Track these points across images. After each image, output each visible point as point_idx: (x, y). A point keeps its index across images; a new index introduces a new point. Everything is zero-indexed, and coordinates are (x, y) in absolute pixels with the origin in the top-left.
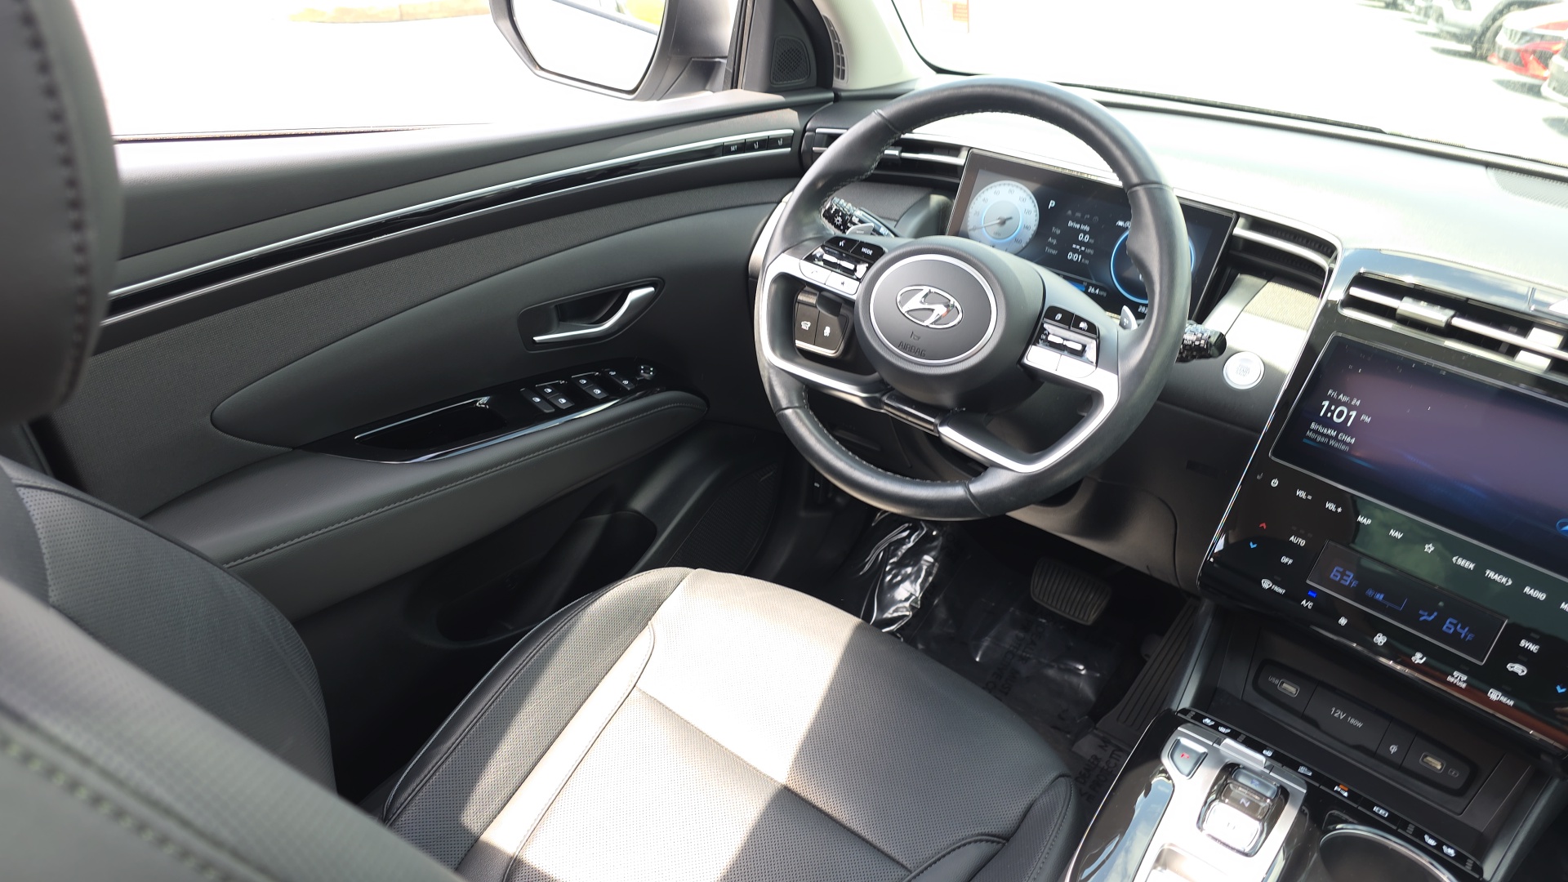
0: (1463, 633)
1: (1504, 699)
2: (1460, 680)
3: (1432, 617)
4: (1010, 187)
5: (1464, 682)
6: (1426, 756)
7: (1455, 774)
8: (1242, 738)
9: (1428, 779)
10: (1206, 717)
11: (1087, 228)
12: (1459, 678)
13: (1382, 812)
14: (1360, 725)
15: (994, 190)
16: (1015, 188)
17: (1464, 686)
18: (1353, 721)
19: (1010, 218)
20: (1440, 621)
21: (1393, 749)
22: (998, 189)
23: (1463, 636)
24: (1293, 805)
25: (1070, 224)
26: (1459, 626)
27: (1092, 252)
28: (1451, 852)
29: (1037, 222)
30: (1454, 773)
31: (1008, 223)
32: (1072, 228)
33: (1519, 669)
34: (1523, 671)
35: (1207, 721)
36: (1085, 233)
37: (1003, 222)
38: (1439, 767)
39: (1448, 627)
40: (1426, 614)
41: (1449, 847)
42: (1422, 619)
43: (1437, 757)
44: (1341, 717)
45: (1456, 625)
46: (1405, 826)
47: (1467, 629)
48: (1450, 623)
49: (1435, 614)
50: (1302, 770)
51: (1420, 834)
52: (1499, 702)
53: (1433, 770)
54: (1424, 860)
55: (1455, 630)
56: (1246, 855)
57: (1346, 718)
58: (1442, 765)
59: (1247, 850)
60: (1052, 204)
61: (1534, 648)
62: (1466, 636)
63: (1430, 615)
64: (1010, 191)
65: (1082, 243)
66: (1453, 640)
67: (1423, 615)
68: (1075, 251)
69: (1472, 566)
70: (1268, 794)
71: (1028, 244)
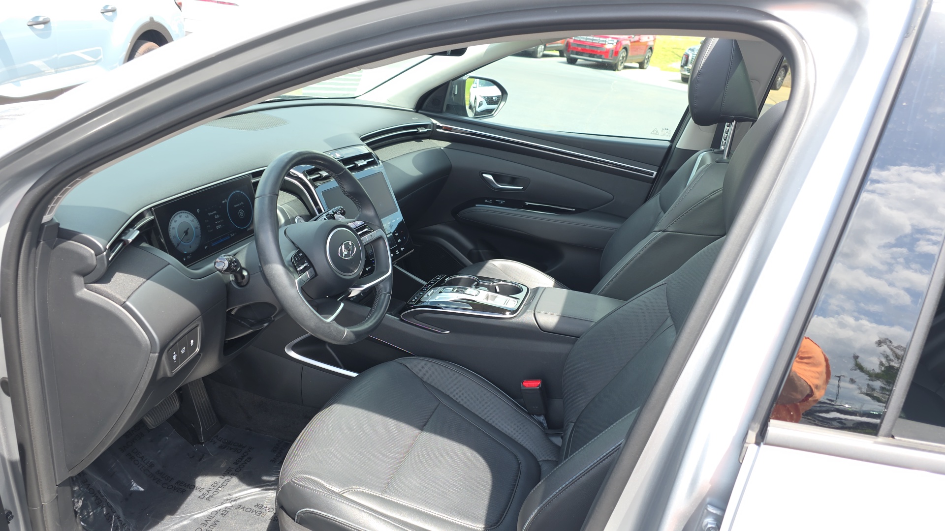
4: (179, 215)
11: (215, 212)
15: (173, 221)
16: (181, 214)
19: (188, 229)
22: (175, 219)
25: (209, 214)
27: (222, 221)
29: (198, 223)
31: (189, 231)
32: (211, 215)
36: (216, 214)
37: (186, 233)
60: (198, 211)
64: (180, 217)
65: (218, 219)
68: (218, 224)
71: (201, 235)
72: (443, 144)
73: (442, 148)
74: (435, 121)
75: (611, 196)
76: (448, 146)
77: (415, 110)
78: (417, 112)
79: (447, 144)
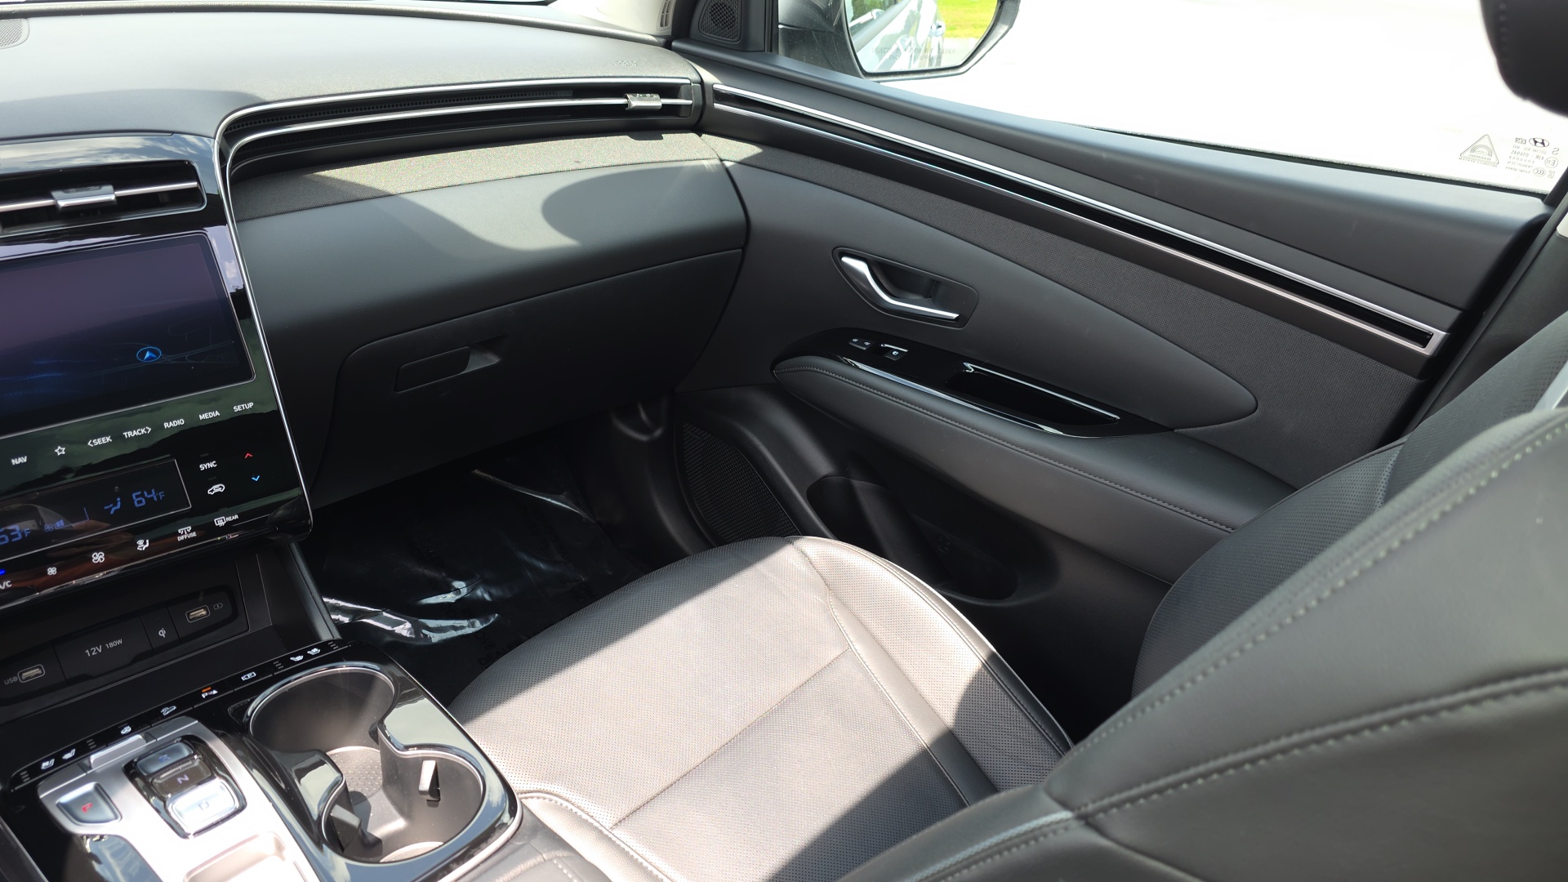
0: (153, 495)
1: (229, 519)
2: (188, 533)
3: (119, 503)
5: (192, 531)
6: (189, 614)
7: (220, 606)
8: (91, 743)
9: (205, 627)
10: (40, 764)
12: (186, 533)
13: (249, 676)
14: (120, 642)
17: (194, 534)
18: (112, 645)
20: (127, 502)
21: (162, 633)
23: (155, 499)
24: (210, 739)
26: (145, 493)
28: (315, 651)
30: (218, 606)
33: (217, 488)
34: (222, 487)
35: (45, 765)
38: (204, 613)
39: (138, 500)
40: (111, 505)
41: (310, 649)
42: (112, 512)
43: (197, 607)
44: (100, 651)
45: (142, 495)
46: (271, 667)
47: (153, 491)
48: (137, 497)
49: (119, 499)
50: (165, 711)
51: (286, 662)
52: (228, 523)
53: (202, 619)
54: (323, 671)
55: (146, 498)
56: (242, 808)
57: (104, 648)
58: (205, 608)
59: (237, 805)
61: (212, 465)
62: (158, 497)
63: (115, 505)
66: (151, 507)
67: (111, 508)
69: (108, 439)
70: (186, 753)
72: (737, 151)
73: (728, 164)
74: (709, 77)
75: (1245, 397)
76: (745, 159)
77: (662, 40)
78: (668, 45)
79: (748, 150)
